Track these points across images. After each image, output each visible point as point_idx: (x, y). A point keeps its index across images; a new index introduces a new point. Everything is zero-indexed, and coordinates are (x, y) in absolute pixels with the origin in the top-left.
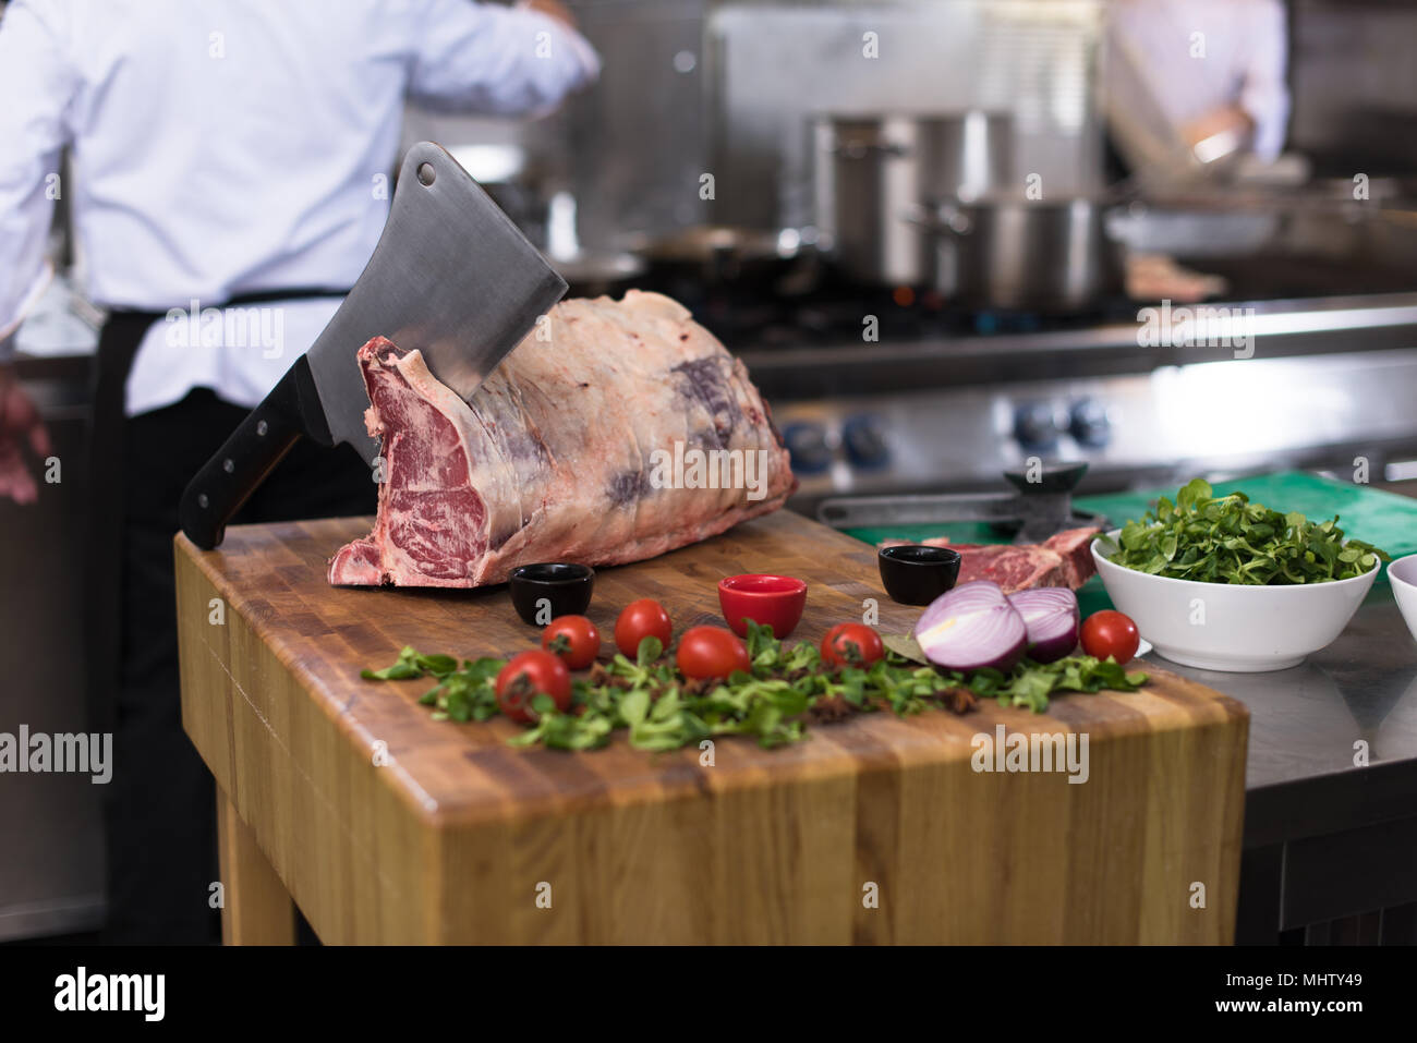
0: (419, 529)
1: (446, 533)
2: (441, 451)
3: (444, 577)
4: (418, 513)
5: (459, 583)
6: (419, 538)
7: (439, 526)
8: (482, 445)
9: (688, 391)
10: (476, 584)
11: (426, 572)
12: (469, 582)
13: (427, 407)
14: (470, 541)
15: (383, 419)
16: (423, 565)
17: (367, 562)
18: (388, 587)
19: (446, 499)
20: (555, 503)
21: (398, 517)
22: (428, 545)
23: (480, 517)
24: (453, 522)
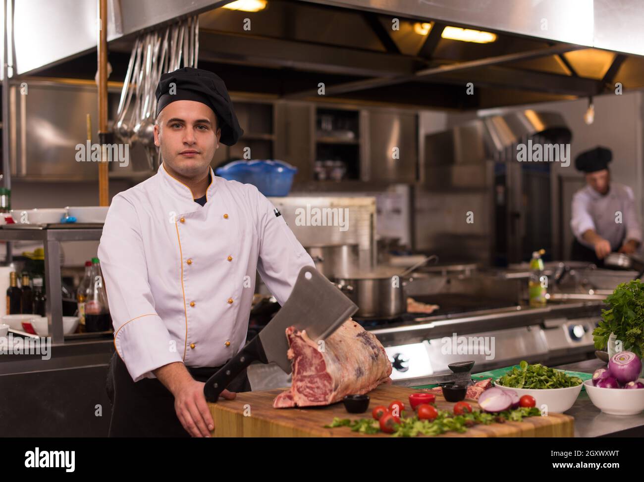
0: (308, 387)
1: (318, 388)
2: (316, 362)
3: (318, 401)
4: (307, 382)
5: (323, 403)
6: (308, 390)
7: (315, 385)
10: (329, 403)
11: (311, 401)
12: (327, 402)
14: (327, 389)
15: (294, 353)
16: (310, 399)
17: (288, 399)
18: (296, 407)
19: (317, 377)
20: (345, 377)
21: (300, 384)
22: (311, 392)
23: (330, 381)
24: (320, 384)
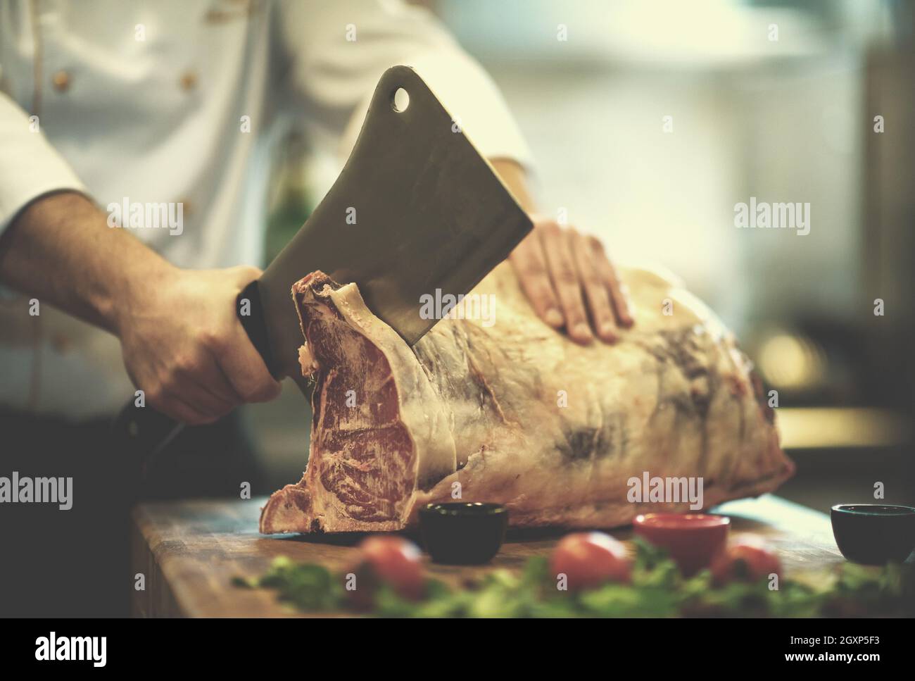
0: (350, 471)
1: (375, 473)
2: (373, 385)
3: (371, 520)
4: (348, 453)
5: (385, 526)
6: (348, 480)
7: (369, 466)
8: (416, 380)
9: (663, 354)
10: (402, 526)
11: (354, 515)
12: (396, 524)
13: (360, 338)
14: (398, 480)
15: (317, 356)
16: (351, 508)
17: (297, 508)
18: (317, 533)
19: (376, 437)
20: (496, 450)
21: (329, 458)
22: (357, 486)
23: (408, 454)
24: (382, 461)
